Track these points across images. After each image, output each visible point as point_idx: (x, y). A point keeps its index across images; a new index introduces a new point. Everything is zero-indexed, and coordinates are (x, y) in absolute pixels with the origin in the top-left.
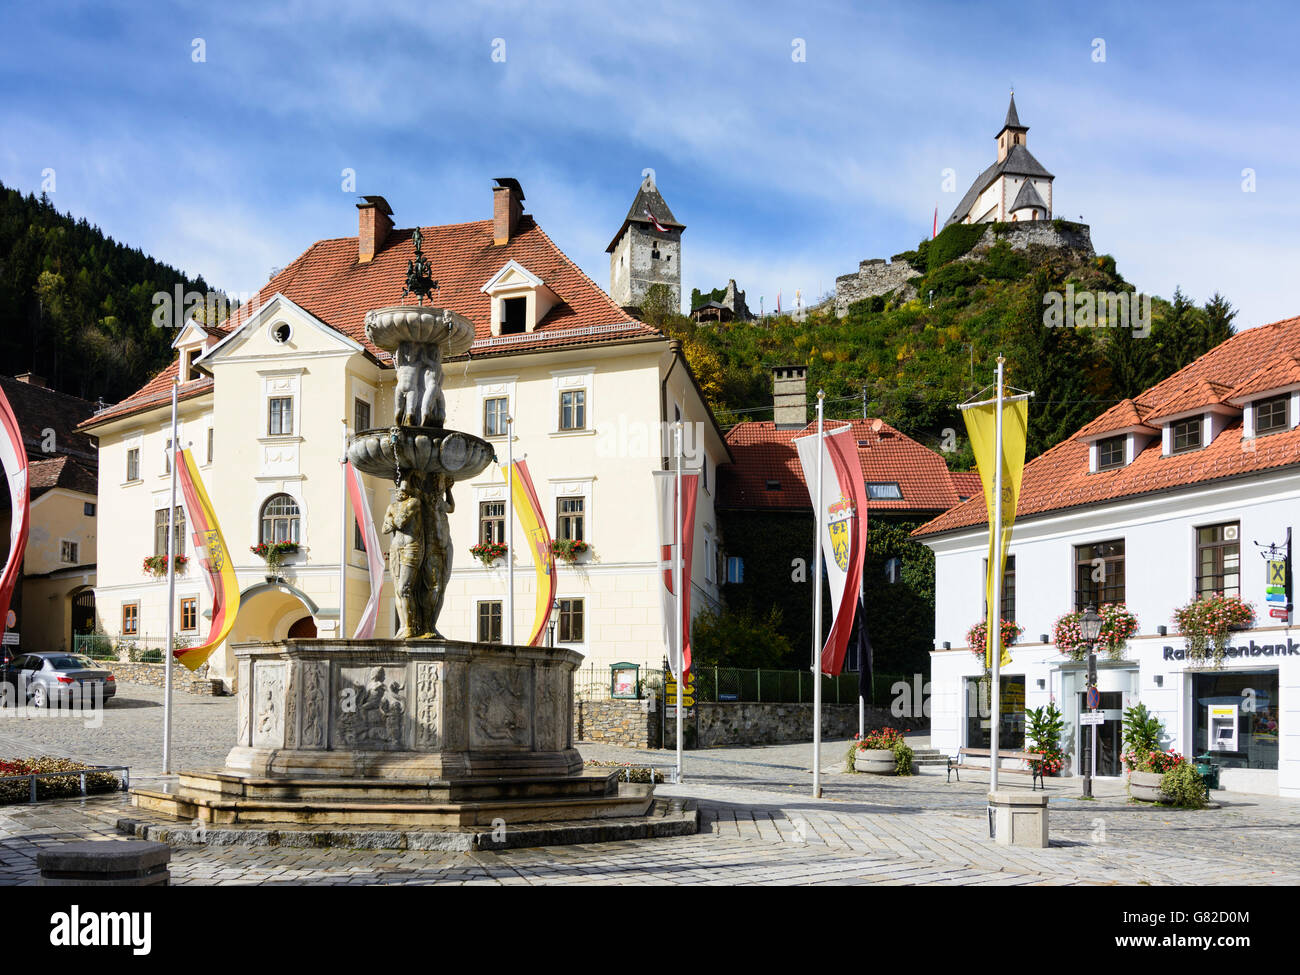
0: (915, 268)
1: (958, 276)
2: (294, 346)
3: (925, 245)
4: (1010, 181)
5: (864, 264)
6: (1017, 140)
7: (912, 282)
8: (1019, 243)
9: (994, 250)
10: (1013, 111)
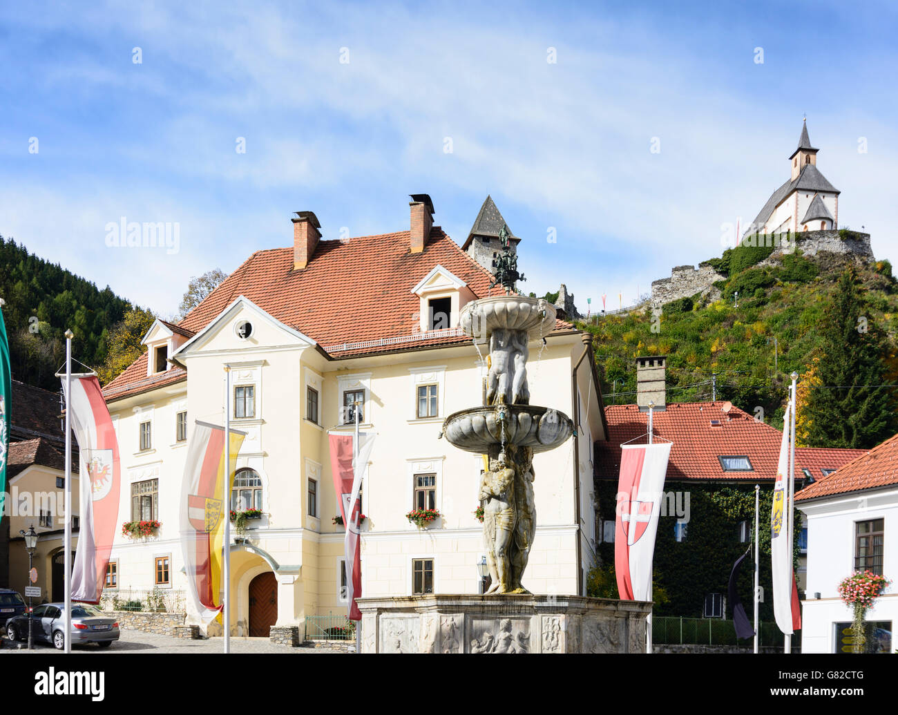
0: (720, 273)
1: (758, 280)
2: (255, 342)
3: (729, 253)
4: (802, 196)
5: (676, 270)
6: (808, 161)
7: (717, 284)
8: (810, 250)
9: (789, 257)
10: (805, 135)
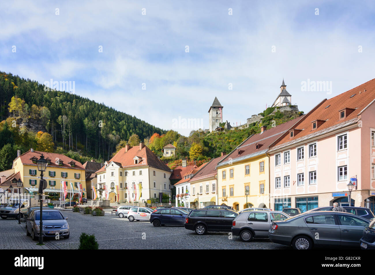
0: (262, 116)
1: (268, 119)
2: (114, 167)
3: (264, 111)
4: (281, 97)
5: (252, 116)
6: (284, 88)
7: (261, 119)
8: (282, 110)
9: (277, 112)
10: (283, 82)
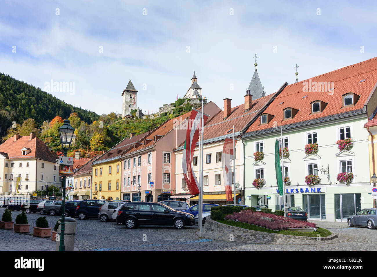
0: (174, 106)
1: (178, 110)
3: (176, 102)
4: (192, 89)
5: (164, 105)
6: (195, 81)
7: (173, 110)
8: (192, 103)
9: (187, 104)
10: (194, 75)
